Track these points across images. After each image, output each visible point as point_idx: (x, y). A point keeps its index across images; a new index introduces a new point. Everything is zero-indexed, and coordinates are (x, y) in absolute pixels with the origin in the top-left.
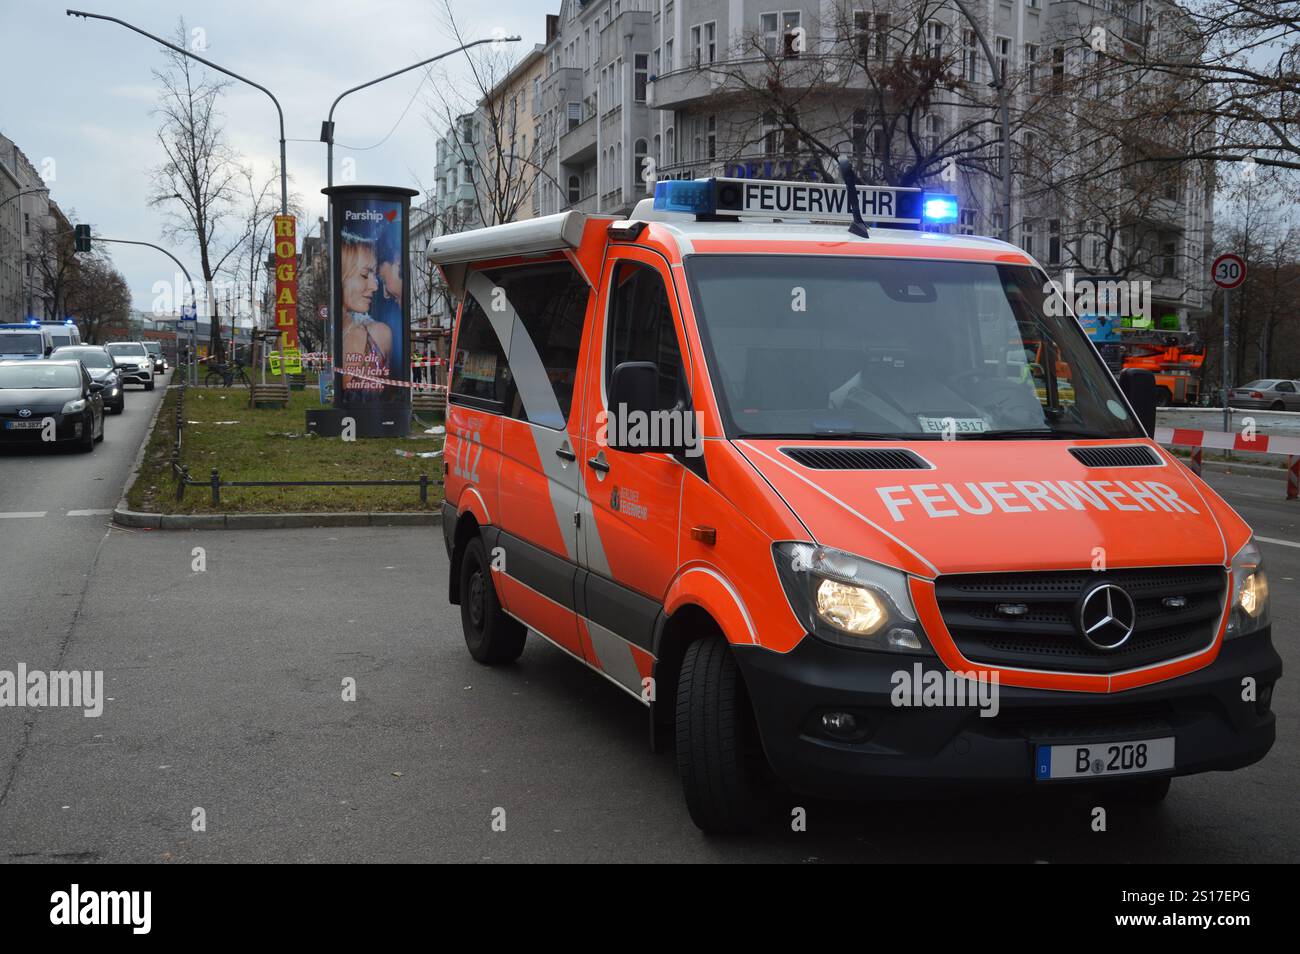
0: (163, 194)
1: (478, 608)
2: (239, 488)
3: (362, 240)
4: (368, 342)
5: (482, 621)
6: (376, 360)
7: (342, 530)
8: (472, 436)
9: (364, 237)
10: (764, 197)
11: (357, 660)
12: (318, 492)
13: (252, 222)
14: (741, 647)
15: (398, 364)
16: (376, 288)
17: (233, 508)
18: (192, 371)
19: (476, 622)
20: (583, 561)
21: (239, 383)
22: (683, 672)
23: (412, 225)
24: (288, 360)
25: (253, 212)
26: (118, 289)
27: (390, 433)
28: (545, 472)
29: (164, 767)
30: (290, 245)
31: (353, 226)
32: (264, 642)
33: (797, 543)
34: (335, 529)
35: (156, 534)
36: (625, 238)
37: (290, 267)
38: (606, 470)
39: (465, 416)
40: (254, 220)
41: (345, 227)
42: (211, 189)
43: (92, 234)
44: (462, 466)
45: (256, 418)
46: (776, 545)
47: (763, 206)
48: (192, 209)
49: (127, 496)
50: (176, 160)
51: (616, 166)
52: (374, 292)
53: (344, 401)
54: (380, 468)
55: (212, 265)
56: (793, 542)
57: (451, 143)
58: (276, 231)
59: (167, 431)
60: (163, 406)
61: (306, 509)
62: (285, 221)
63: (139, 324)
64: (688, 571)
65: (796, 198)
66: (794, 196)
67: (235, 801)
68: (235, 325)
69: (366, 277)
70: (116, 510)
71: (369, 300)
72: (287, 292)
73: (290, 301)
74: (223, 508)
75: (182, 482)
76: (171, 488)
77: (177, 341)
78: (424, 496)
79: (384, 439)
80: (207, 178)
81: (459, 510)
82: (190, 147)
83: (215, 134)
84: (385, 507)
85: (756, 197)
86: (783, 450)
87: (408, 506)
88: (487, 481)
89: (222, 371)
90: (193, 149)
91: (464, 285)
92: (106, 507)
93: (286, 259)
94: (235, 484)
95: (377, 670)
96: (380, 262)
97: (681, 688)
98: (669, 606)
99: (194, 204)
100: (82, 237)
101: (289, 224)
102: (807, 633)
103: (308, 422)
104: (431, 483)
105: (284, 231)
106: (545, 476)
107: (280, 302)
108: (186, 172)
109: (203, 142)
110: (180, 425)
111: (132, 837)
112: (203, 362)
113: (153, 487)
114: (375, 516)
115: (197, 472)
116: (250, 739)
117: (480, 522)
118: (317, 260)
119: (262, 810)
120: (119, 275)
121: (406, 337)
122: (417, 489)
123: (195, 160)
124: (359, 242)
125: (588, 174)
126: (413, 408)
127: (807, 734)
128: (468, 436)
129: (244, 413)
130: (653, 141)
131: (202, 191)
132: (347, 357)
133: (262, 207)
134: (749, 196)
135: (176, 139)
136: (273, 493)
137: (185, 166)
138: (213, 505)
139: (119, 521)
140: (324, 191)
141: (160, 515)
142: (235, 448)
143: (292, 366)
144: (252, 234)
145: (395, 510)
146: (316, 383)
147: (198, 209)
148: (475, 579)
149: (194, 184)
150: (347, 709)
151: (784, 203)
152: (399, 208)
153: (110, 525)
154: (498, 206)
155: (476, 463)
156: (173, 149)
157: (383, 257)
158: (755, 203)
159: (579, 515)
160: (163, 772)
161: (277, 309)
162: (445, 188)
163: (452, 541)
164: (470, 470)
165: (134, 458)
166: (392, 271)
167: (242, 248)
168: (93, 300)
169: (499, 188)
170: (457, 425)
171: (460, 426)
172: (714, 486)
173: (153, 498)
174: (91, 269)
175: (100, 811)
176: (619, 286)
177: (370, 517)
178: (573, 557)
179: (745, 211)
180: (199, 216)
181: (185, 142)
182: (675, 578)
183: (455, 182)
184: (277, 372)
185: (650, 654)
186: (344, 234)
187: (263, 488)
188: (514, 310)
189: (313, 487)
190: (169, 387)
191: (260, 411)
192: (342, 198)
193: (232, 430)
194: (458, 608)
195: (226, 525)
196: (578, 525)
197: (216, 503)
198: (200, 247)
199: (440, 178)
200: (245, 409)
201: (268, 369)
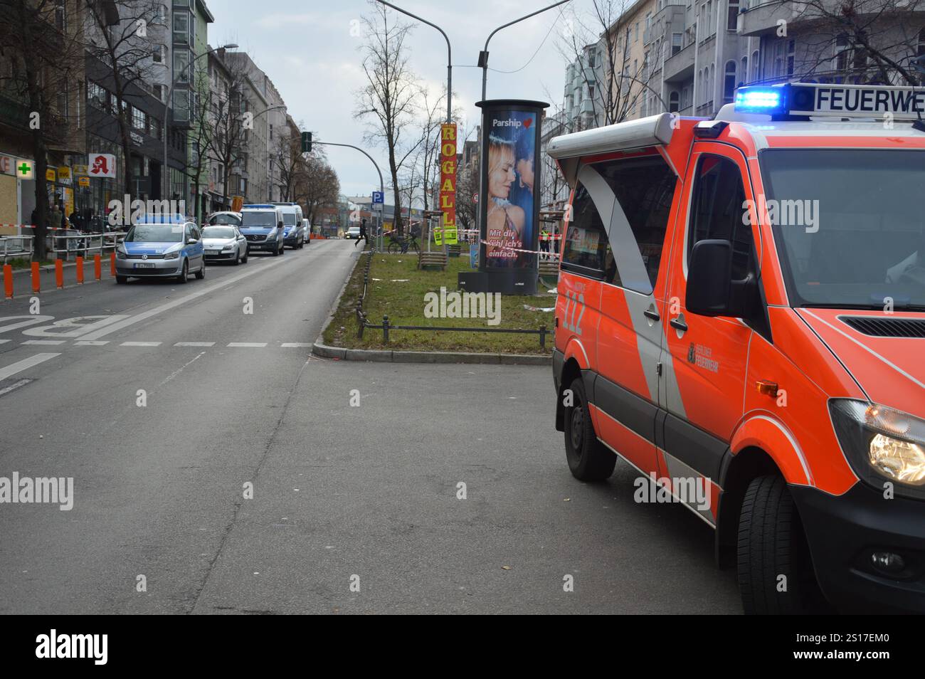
0: (364, 109)
1: (578, 436)
2: (404, 331)
3: (505, 142)
4: (506, 221)
5: (581, 445)
6: (512, 234)
7: (478, 366)
8: (577, 297)
9: (506, 140)
10: (834, 99)
11: (482, 471)
12: (463, 336)
13: (426, 130)
14: (797, 487)
15: (529, 237)
16: (514, 180)
17: (399, 346)
18: (380, 241)
19: (576, 447)
20: (663, 404)
21: (412, 250)
22: (744, 504)
23: (543, 133)
24: (448, 233)
25: (428, 122)
26: (331, 181)
27: (521, 292)
28: (635, 329)
29: (330, 547)
30: (452, 146)
31: (499, 131)
32: (412, 452)
33: (852, 400)
34: (472, 366)
35: (342, 363)
36: (709, 135)
37: (452, 163)
38: (685, 329)
39: (573, 281)
40: (428, 128)
41: (492, 132)
42: (399, 105)
43: (313, 139)
44: (569, 322)
45: (421, 278)
46: (832, 401)
47: (833, 107)
48: (384, 120)
49: (323, 334)
50: (375, 84)
51: (709, 83)
52: (512, 183)
53: (487, 266)
54: (511, 319)
55: (397, 162)
56: (848, 400)
57: (578, 68)
58: (442, 136)
59: (356, 286)
60: (357, 266)
61: (452, 349)
62: (449, 128)
63: (345, 206)
64: (752, 419)
65: (864, 100)
66: (862, 98)
67: (379, 580)
68: (412, 207)
69: (506, 171)
70: (315, 344)
71: (508, 189)
72: (448, 182)
73: (451, 189)
74: (391, 345)
75: (362, 323)
76: (356, 329)
77: (371, 219)
78: (542, 342)
79: (515, 296)
80: (395, 96)
81: (565, 356)
82: (385, 73)
83: (403, 64)
84: (512, 350)
85: (826, 99)
86: (841, 318)
87: (530, 349)
88: (588, 333)
89: (400, 242)
90: (387, 74)
91: (576, 176)
92: (309, 342)
93: (448, 157)
94: (400, 328)
95: (496, 480)
96: (518, 159)
97: (743, 518)
98: (735, 446)
99: (386, 116)
100: (305, 141)
101: (452, 130)
102: (859, 480)
103: (460, 281)
104: (548, 332)
105: (448, 136)
106: (635, 332)
107: (444, 189)
108: (381, 92)
109: (394, 69)
110: (366, 281)
111: (300, 601)
112: (388, 235)
113: (342, 328)
114: (504, 357)
115: (374, 317)
116: (395, 529)
117: (581, 366)
118: (474, 159)
119: (399, 589)
120: (332, 169)
121: (536, 219)
122: (538, 336)
123: (388, 83)
124: (502, 143)
125: (686, 90)
126: (539, 273)
127: (857, 569)
128: (574, 297)
129: (414, 273)
130: (741, 62)
131: (392, 106)
132: (490, 233)
133: (435, 118)
134: (821, 99)
135: (375, 67)
136: (428, 336)
137: (380, 88)
138: (384, 343)
139: (317, 352)
140: (478, 104)
141: (345, 349)
142: (405, 300)
143: (450, 238)
144: (426, 138)
145: (520, 353)
146: (468, 252)
147: (389, 120)
148: (576, 412)
149: (386, 102)
150: (471, 511)
151: (852, 104)
152: (534, 116)
153: (310, 355)
154: (610, 114)
155: (580, 319)
156: (373, 75)
157: (520, 155)
158: (826, 105)
159: (661, 365)
160: (328, 552)
161: (441, 195)
162: (572, 103)
163: (559, 381)
164: (575, 325)
165: (331, 305)
166: (527, 166)
167: (419, 148)
168: (313, 188)
169: (611, 100)
170: (568, 287)
171: (570, 288)
172: (776, 346)
173: (342, 336)
174: (313, 165)
175: (280, 579)
176: (702, 176)
177: (500, 357)
178: (654, 399)
179: (816, 112)
180: (389, 124)
181: (381, 70)
182: (741, 422)
183: (581, 98)
184: (438, 243)
185: (717, 485)
186: (491, 137)
187: (422, 332)
188: (614, 196)
189: (458, 332)
190: (362, 252)
191: (426, 272)
192: (491, 109)
193: (404, 286)
194: (562, 434)
195: (392, 359)
196: (660, 374)
197: (386, 342)
198: (388, 148)
199: (569, 95)
200: (415, 271)
201: (433, 241)
